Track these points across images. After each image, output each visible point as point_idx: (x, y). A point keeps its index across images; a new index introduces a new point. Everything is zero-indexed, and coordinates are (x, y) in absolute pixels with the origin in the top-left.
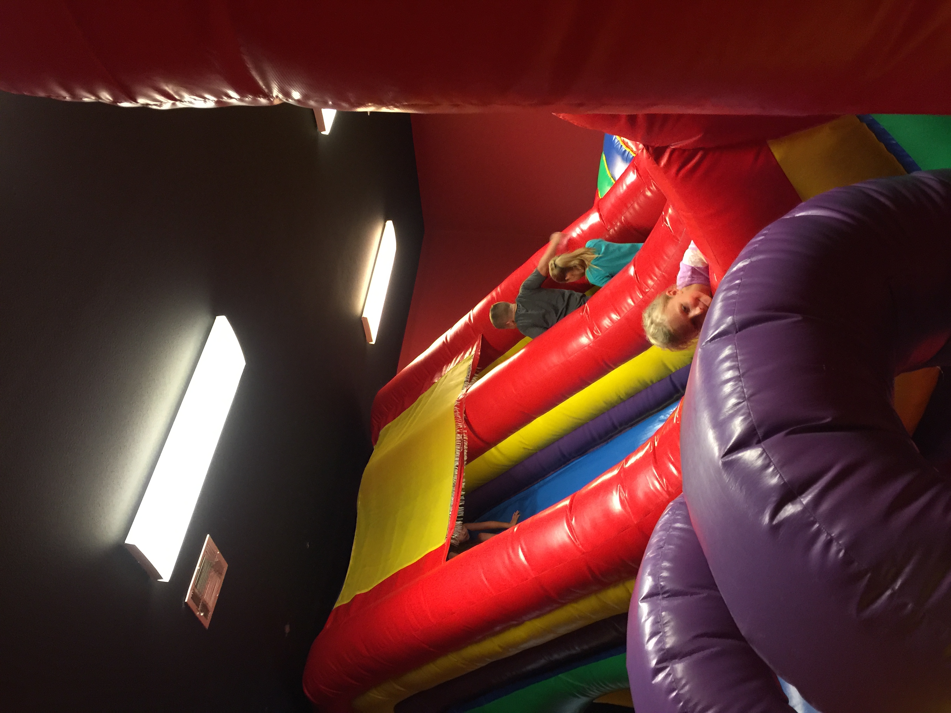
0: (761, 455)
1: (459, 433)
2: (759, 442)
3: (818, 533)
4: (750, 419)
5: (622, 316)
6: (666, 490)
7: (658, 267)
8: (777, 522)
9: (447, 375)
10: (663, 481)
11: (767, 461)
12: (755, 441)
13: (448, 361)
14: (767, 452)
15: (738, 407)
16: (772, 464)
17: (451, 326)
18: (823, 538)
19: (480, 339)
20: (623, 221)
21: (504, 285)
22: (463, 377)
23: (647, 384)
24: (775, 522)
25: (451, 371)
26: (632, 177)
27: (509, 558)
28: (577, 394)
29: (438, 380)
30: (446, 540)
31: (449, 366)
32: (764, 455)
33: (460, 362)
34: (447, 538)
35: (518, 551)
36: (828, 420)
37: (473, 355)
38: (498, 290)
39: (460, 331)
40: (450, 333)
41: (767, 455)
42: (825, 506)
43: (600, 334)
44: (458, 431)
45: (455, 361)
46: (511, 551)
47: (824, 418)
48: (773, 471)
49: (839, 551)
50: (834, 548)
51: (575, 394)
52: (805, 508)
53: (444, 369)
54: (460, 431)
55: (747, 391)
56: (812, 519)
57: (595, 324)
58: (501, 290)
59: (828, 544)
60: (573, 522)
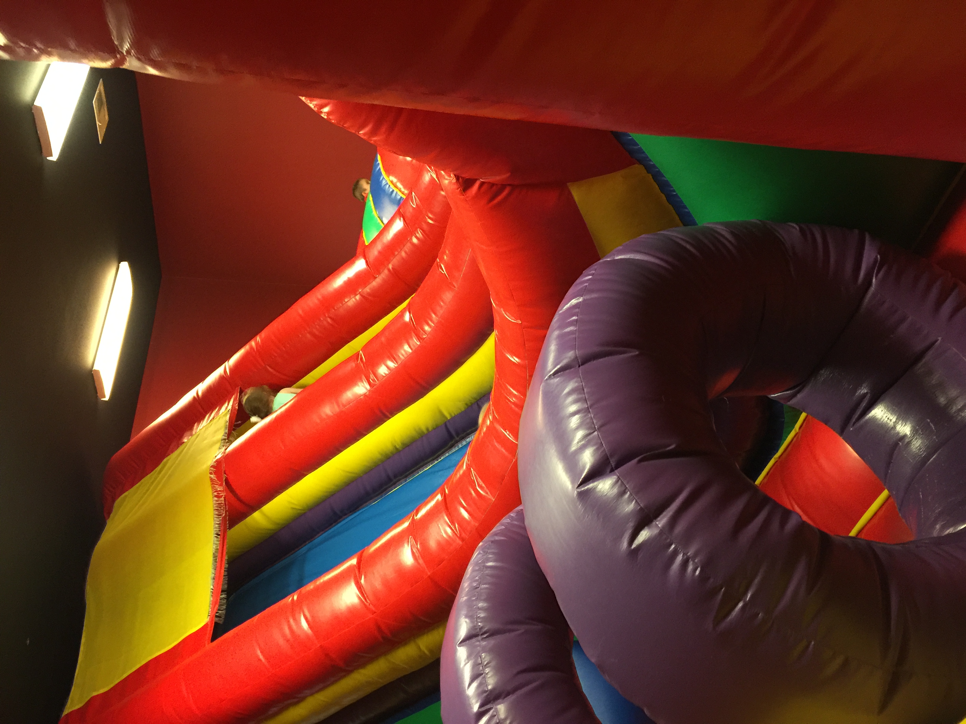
0: (617, 482)
1: (216, 496)
2: (612, 471)
3: (675, 553)
4: (603, 449)
5: (399, 363)
6: (459, 536)
7: (435, 314)
8: (635, 547)
9: (199, 434)
10: (455, 528)
11: (623, 488)
12: (608, 470)
13: (200, 418)
14: (621, 479)
15: (589, 437)
16: (627, 490)
17: (202, 379)
18: (680, 558)
19: (238, 392)
20: (391, 269)
21: (264, 334)
22: (221, 434)
23: (423, 432)
24: (634, 546)
25: (204, 428)
26: (398, 225)
27: (290, 628)
28: (352, 446)
29: (188, 440)
30: (209, 618)
31: (201, 424)
32: (620, 482)
33: (215, 418)
34: (209, 616)
35: (300, 620)
36: (672, 447)
37: (229, 409)
38: (258, 340)
39: (214, 385)
40: (201, 388)
41: (622, 482)
42: (679, 528)
43: (376, 382)
44: (216, 494)
45: (210, 416)
46: (291, 621)
47: (669, 446)
48: (629, 497)
49: (695, 570)
50: (690, 567)
51: (349, 446)
52: (662, 532)
53: (195, 427)
54: (217, 493)
55: (597, 423)
56: (668, 540)
57: (371, 372)
58: (261, 340)
59: (685, 563)
60: (362, 581)
